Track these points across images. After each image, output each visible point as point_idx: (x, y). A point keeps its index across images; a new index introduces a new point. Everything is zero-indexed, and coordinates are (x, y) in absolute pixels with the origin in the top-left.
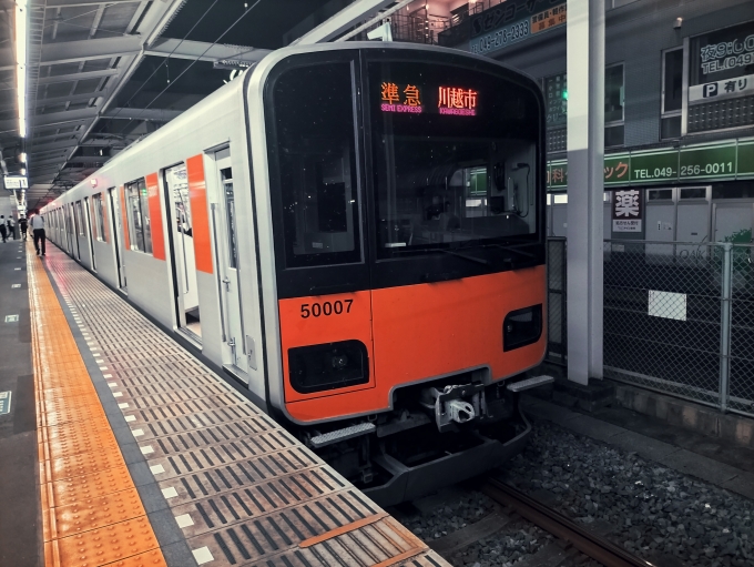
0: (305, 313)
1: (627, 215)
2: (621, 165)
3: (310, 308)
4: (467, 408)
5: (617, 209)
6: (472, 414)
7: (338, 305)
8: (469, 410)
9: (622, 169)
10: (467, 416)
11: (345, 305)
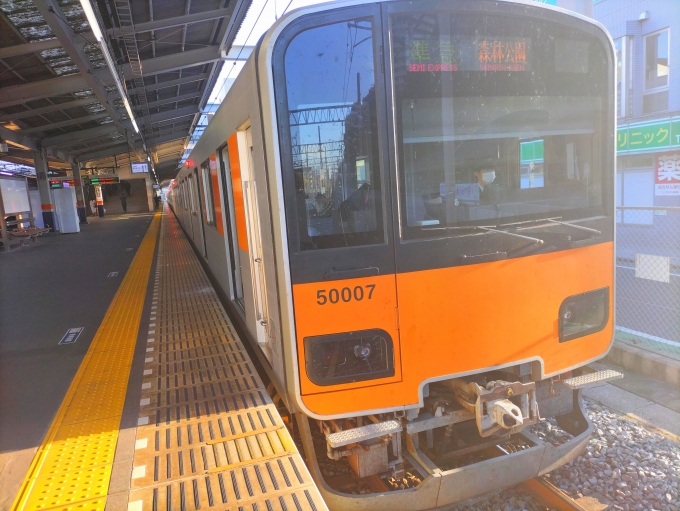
0: (322, 300)
1: (669, 179)
2: (661, 130)
3: (327, 294)
4: (514, 412)
5: (660, 174)
6: (520, 419)
7: (358, 291)
8: (516, 414)
9: (663, 134)
10: (514, 422)
11: (367, 291)
